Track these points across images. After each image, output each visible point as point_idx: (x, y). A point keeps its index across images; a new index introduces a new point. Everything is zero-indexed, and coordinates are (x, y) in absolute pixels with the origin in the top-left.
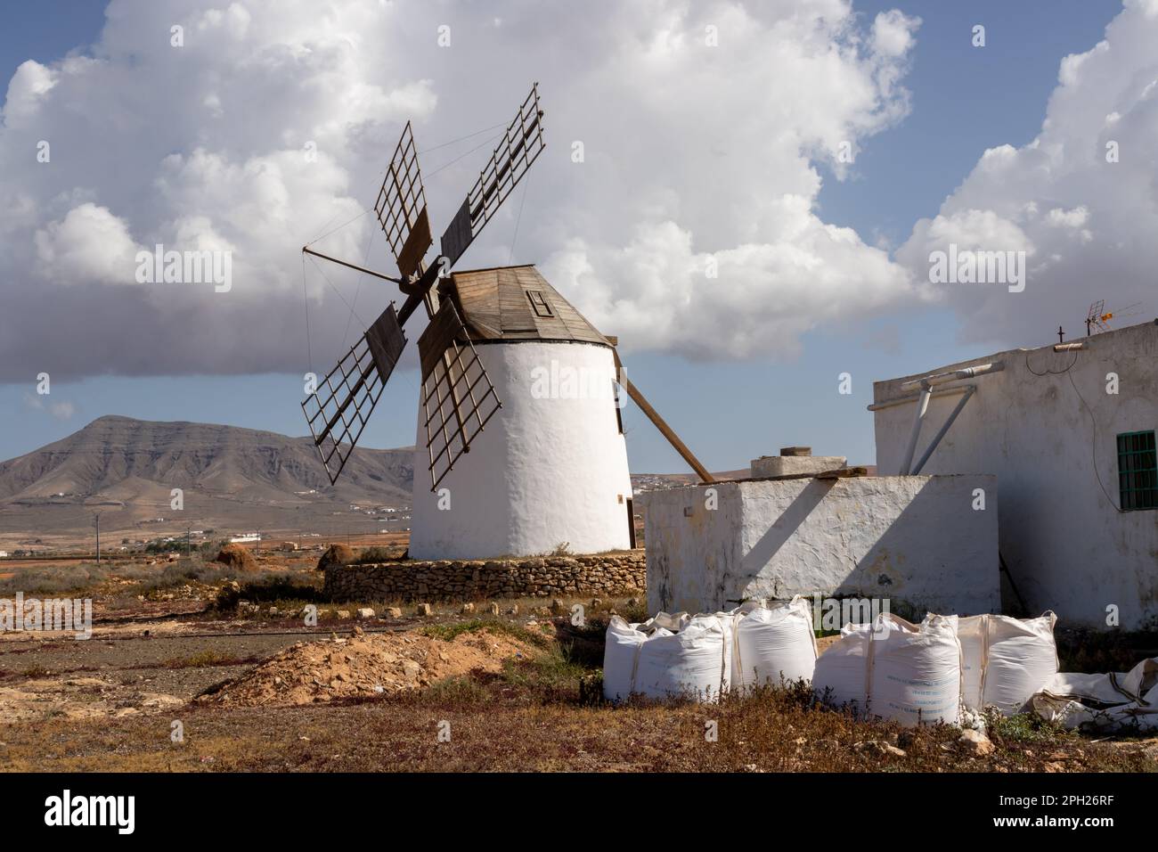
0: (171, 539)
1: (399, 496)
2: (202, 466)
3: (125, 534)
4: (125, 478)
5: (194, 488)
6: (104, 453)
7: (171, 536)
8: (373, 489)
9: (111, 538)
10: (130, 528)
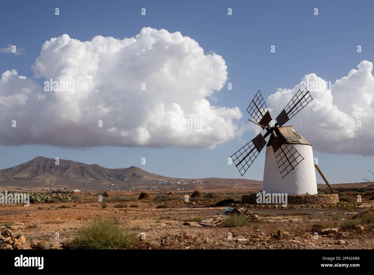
0: (55, 190)
1: (115, 181)
2: (64, 171)
3: (43, 188)
4: (43, 173)
5: (61, 177)
6: (38, 166)
7: (55, 189)
8: (109, 179)
9: (39, 189)
10: (44, 187)
